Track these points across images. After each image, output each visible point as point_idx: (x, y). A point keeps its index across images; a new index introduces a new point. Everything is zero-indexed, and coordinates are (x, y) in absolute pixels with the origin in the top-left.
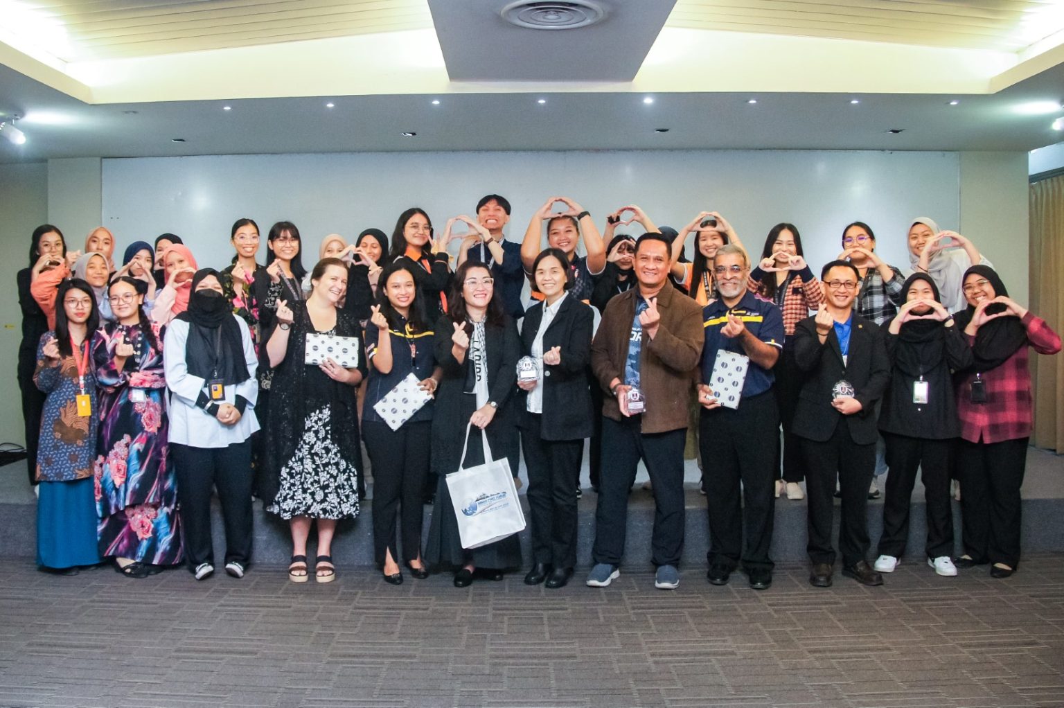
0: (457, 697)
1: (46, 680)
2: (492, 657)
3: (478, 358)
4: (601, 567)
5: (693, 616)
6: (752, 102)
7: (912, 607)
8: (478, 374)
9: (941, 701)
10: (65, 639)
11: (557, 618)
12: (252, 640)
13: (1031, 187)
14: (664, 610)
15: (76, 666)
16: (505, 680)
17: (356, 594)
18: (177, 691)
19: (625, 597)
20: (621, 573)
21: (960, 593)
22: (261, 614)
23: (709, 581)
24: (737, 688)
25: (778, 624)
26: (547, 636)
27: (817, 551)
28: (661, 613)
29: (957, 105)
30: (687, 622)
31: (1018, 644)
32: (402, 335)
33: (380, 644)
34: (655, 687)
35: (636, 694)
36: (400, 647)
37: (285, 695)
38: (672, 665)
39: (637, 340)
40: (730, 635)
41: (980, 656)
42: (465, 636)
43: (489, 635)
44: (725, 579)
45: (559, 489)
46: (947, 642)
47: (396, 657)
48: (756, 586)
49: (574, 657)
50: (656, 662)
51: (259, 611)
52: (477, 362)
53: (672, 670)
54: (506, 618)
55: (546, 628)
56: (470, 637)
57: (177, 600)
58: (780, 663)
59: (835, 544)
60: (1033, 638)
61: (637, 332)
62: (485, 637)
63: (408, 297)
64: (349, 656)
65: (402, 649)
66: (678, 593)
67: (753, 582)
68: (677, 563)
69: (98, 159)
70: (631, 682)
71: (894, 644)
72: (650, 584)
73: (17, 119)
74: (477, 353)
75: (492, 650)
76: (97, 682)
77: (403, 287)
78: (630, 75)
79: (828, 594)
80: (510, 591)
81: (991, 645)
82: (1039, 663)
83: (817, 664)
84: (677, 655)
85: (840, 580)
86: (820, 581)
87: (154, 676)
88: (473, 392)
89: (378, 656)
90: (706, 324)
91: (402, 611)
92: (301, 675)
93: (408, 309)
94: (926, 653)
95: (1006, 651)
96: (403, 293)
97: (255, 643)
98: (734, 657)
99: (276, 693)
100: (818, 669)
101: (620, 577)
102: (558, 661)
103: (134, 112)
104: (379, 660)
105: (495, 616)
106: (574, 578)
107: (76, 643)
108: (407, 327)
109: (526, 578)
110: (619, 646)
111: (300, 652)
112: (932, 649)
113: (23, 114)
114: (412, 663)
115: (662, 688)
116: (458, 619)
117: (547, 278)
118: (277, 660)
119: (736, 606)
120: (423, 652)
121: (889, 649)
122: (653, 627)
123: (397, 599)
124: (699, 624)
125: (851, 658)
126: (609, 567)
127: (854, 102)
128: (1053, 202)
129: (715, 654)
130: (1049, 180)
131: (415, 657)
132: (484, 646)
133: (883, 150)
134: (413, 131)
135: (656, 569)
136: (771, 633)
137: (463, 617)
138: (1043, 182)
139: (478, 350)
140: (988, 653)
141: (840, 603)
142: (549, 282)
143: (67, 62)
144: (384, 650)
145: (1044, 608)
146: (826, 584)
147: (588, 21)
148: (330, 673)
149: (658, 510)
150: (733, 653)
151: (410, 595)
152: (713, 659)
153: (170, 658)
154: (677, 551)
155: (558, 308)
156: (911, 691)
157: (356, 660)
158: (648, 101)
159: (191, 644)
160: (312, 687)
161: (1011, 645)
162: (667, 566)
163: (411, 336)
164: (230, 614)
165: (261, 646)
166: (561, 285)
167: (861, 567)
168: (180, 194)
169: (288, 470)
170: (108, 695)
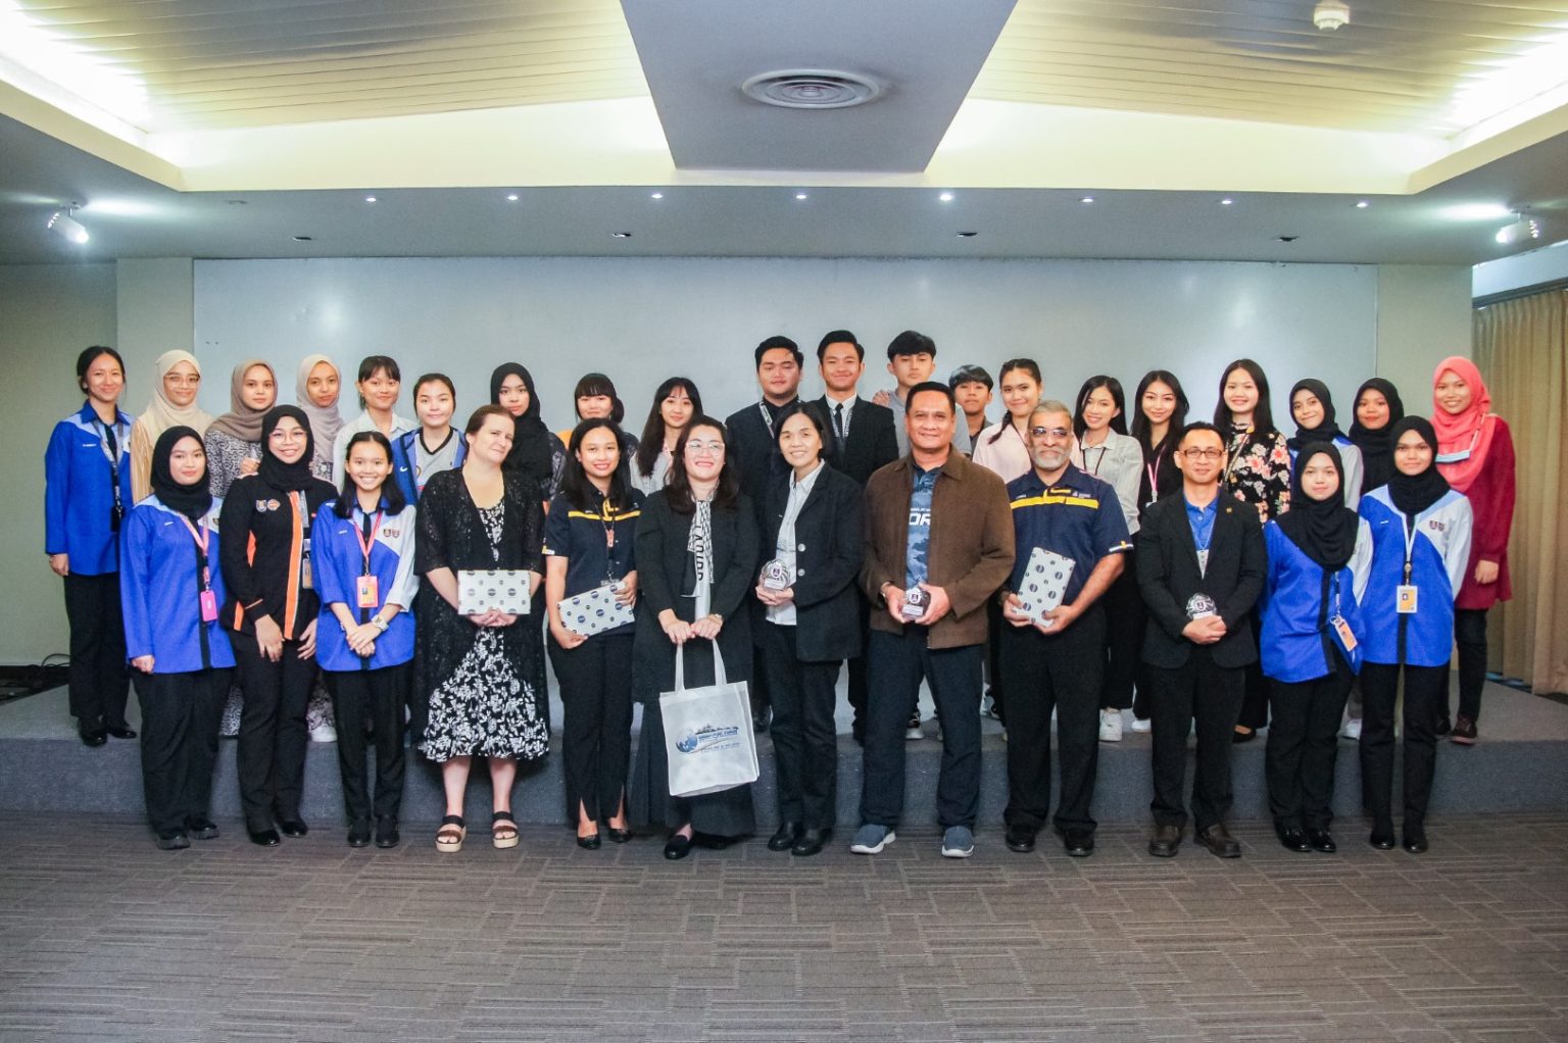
0: (671, 997)
1: (128, 977)
2: (720, 945)
3: (700, 549)
4: (872, 829)
5: (989, 893)
6: (1088, 200)
7: (1281, 884)
8: (700, 571)
9: (1301, 1006)
10: (151, 923)
11: (807, 895)
12: (403, 923)
13: (1476, 314)
14: (952, 886)
15: (169, 959)
16: (736, 975)
17: (542, 862)
18: (306, 990)
19: (900, 866)
20: (896, 835)
21: (1345, 867)
22: (416, 888)
23: (1010, 848)
24: (1039, 988)
25: (1100, 905)
26: (794, 918)
27: (1163, 809)
28: (947, 889)
29: (1366, 208)
30: (981, 901)
31: (1412, 934)
32: (597, 517)
33: (574, 928)
34: (931, 985)
35: (905, 994)
36: (599, 932)
37: (447, 994)
38: (956, 956)
39: (922, 524)
40: (1035, 919)
41: (1360, 949)
42: (685, 918)
43: (718, 917)
44: (1031, 844)
45: (814, 724)
46: (1320, 931)
47: (594, 945)
48: (1074, 852)
49: (828, 946)
50: (935, 953)
51: (413, 885)
52: (699, 554)
53: (956, 963)
54: (741, 894)
55: (793, 907)
56: (691, 919)
57: (303, 870)
58: (1097, 955)
59: (1187, 800)
60: (1433, 926)
61: (922, 513)
62: (712, 920)
63: (609, 465)
64: (534, 944)
65: (603, 934)
66: (972, 864)
67: (1070, 847)
68: (970, 822)
69: (190, 259)
70: (901, 977)
71: (1251, 932)
72: (934, 850)
73: (76, 208)
74: (699, 542)
75: (721, 936)
76: (196, 979)
77: (602, 449)
78: (920, 164)
79: (1172, 867)
80: (748, 859)
81: (1379, 935)
82: (1435, 959)
83: (1146, 957)
84: (963, 944)
85: (1189, 848)
86: (1159, 849)
87: (274, 971)
88: (693, 596)
89: (570, 944)
90: (1014, 505)
91: (604, 885)
92: (469, 969)
93: (609, 480)
94: (1290, 944)
95: (1396, 943)
96: (602, 457)
97: (408, 927)
98: (1038, 947)
99: (435, 991)
100: (1147, 963)
101: (895, 841)
102: (807, 951)
103: (242, 202)
104: (572, 949)
105: (726, 891)
106: (834, 842)
107: (165, 928)
108: (607, 506)
109: (771, 841)
110: (888, 932)
111: (467, 939)
112: (1299, 939)
113: (84, 202)
114: (615, 953)
115: (939, 986)
116: (677, 896)
117: (796, 444)
118: (437, 949)
119: (1047, 881)
120: (631, 938)
121: (1244, 940)
122: (935, 908)
123: (597, 869)
124: (997, 904)
125: (1191, 950)
126: (883, 829)
127: (1226, 202)
128: (1507, 334)
129: (1011, 943)
130: (1502, 305)
131: (619, 944)
132: (710, 930)
133: (1272, 262)
134: (627, 231)
135: (944, 830)
136: (1090, 917)
137: (684, 893)
138: (1494, 306)
139: (700, 538)
140: (1372, 945)
141: (1185, 878)
142: (799, 449)
143: (147, 133)
144: (577, 935)
145: (1455, 888)
146: (1166, 853)
147: (859, 99)
148: (507, 965)
149: (947, 751)
150: (1036, 943)
151: (615, 863)
152: (1009, 948)
153: (293, 947)
154: (970, 808)
155: (813, 484)
156: (1264, 994)
157: (541, 948)
158: (946, 198)
159: (321, 928)
160: (484, 983)
161: (1402, 934)
162: (958, 828)
163: (610, 519)
164: (374, 889)
165: (416, 931)
166: (813, 453)
167: (1214, 832)
168: (304, 310)
169: (443, 696)
170: (212, 996)
